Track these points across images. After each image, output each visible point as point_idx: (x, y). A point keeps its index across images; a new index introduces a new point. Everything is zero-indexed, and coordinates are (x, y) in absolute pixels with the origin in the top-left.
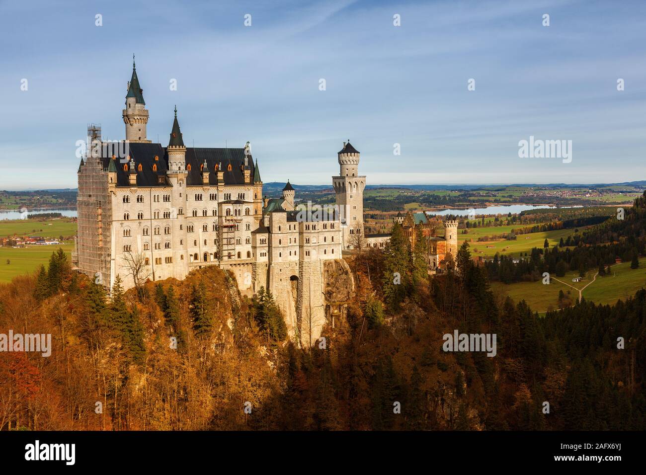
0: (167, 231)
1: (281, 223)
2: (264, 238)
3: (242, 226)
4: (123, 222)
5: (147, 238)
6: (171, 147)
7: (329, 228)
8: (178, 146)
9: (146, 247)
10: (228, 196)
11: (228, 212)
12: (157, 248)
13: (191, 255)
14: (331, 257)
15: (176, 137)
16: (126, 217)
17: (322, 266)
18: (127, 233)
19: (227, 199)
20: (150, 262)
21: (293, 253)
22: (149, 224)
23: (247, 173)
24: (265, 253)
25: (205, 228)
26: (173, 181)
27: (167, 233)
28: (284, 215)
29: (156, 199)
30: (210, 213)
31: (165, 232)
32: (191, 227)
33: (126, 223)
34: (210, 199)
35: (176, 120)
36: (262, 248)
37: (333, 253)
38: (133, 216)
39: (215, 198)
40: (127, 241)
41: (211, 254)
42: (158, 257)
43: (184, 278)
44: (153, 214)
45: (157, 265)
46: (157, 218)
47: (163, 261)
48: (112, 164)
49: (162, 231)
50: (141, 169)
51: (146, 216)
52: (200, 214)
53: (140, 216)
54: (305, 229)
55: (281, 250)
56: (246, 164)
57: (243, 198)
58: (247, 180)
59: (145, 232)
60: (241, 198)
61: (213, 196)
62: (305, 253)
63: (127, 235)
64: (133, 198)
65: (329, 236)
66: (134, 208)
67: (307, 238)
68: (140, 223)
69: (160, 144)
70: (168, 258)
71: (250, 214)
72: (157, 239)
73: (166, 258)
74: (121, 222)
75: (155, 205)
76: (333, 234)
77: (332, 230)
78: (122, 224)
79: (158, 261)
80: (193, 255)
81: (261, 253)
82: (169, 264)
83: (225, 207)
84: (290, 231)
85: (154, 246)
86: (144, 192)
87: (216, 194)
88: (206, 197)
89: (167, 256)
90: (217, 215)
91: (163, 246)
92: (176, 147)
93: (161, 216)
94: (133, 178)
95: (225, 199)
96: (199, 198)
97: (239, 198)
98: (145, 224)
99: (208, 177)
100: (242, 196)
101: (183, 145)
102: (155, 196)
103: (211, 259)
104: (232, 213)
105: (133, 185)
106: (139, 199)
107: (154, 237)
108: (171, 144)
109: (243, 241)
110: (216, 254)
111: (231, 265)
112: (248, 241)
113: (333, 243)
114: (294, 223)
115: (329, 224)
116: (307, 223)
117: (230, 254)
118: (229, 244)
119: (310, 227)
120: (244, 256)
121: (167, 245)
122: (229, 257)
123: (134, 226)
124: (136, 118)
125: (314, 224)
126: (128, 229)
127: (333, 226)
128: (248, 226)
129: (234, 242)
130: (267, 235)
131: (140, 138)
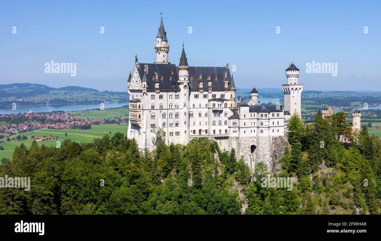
0: (177, 115)
1: (246, 112)
2: (235, 122)
3: (222, 114)
4: (151, 110)
5: (165, 120)
6: (180, 66)
7: (276, 116)
8: (184, 66)
9: (164, 124)
10: (214, 96)
11: (214, 105)
12: (171, 126)
14: (276, 134)
15: (184, 60)
16: (153, 107)
17: (271, 139)
19: (214, 97)
20: (166, 134)
21: (253, 131)
22: (165, 111)
23: (226, 82)
24: (236, 131)
25: (200, 115)
26: (181, 87)
27: (177, 117)
28: (248, 108)
29: (171, 97)
30: (203, 106)
31: (176, 117)
32: (192, 114)
33: (152, 111)
34: (204, 97)
35: (183, 50)
36: (234, 128)
37: (278, 131)
38: (157, 107)
39: (207, 97)
40: (153, 122)
41: (204, 131)
42: (171, 132)
43: (186, 145)
44: (169, 106)
45: (171, 136)
46: (171, 108)
47: (174, 134)
48: (145, 76)
49: (174, 116)
50: (163, 79)
51: (165, 107)
52: (197, 106)
53: (161, 107)
54: (260, 116)
55: (245, 129)
56: (226, 76)
57: (224, 97)
58: (226, 86)
59: (164, 117)
60: (222, 97)
62: (260, 131)
63: (153, 118)
64: (157, 96)
65: (276, 121)
66: (157, 102)
67: (262, 122)
68: (161, 111)
69: (175, 65)
70: (178, 132)
71: (227, 107)
72: (171, 121)
73: (176, 132)
74: (149, 110)
75: (170, 101)
76: (278, 120)
77: (278, 117)
78: (150, 112)
79: (171, 134)
80: (193, 131)
81: (233, 131)
82: (178, 136)
83: (212, 102)
84: (252, 118)
85: (169, 125)
86: (164, 94)
87: (207, 95)
88: (201, 95)
89: (177, 131)
90: (208, 107)
91: (174, 125)
92: (183, 66)
93: (173, 107)
94: (157, 86)
95: (212, 97)
96: (196, 97)
97: (221, 97)
98: (163, 111)
99: (202, 84)
100: (223, 96)
101: (187, 65)
102: (170, 95)
103: (203, 133)
104: (216, 106)
105: (157, 89)
106: (161, 97)
107: (169, 119)
108: (180, 65)
109: (223, 123)
110: (206, 130)
111: (215, 138)
112: (226, 123)
113: (278, 125)
114: (254, 113)
115: (276, 113)
116: (262, 113)
117: (214, 131)
118: (214, 124)
119: (264, 115)
120: (223, 132)
121: (177, 125)
122: (214, 132)
123: (157, 113)
124: (162, 49)
125: (266, 113)
126: (154, 114)
127: (278, 115)
128: (226, 114)
129: (217, 123)
130: (237, 120)
131: (164, 61)
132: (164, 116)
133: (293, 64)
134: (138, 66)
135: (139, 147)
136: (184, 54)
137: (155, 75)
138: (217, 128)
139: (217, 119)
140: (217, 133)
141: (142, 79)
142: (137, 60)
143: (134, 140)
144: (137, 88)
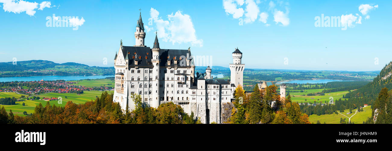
0: (150, 86)
1: (203, 84)
2: (194, 91)
3: (185, 85)
5: (142, 89)
8: (156, 48)
9: (140, 93)
10: (178, 72)
11: (178, 79)
12: (146, 93)
13: (161, 98)
14: (225, 101)
15: (157, 44)
16: (133, 79)
17: (221, 105)
18: (132, 86)
20: (142, 100)
21: (207, 99)
22: (142, 82)
24: (195, 98)
25: (168, 86)
26: (154, 64)
28: (204, 81)
29: (146, 72)
30: (170, 79)
32: (162, 85)
33: (132, 82)
34: (171, 72)
35: (156, 37)
36: (194, 96)
37: (226, 99)
38: (136, 79)
40: (133, 90)
41: (170, 98)
42: (146, 98)
43: (157, 108)
44: (144, 78)
45: (145, 101)
46: (146, 80)
47: (148, 100)
48: (128, 56)
49: (148, 86)
50: (140, 58)
51: (142, 79)
53: (139, 79)
54: (213, 87)
55: (202, 97)
61: (172, 72)
62: (213, 99)
64: (136, 71)
65: (225, 92)
66: (136, 75)
67: (214, 92)
68: (139, 82)
69: (150, 47)
70: (151, 98)
71: (189, 80)
75: (146, 75)
77: (226, 89)
78: (131, 82)
80: (162, 97)
81: (193, 98)
83: (177, 76)
84: (207, 89)
85: (144, 93)
86: (142, 70)
87: (173, 70)
88: (169, 71)
90: (174, 80)
91: (148, 93)
93: (148, 79)
94: (136, 63)
96: (166, 72)
98: (140, 82)
99: (170, 63)
100: (185, 72)
101: (159, 48)
102: (146, 70)
103: (170, 99)
104: (180, 79)
105: (136, 66)
106: (139, 72)
107: (145, 89)
108: (154, 48)
109: (185, 92)
110: (172, 97)
111: (179, 103)
112: (187, 92)
113: (227, 95)
114: (209, 85)
116: (215, 85)
119: (216, 87)
120: (185, 99)
121: (150, 93)
122: (178, 99)
123: (136, 84)
124: (140, 36)
125: (218, 85)
127: (226, 87)
128: (187, 86)
129: (180, 92)
130: (196, 90)
131: (141, 45)
132: (140, 86)
133: (237, 49)
134: (122, 48)
135: (122, 108)
136: (157, 40)
137: (134, 55)
138: (180, 96)
139: (180, 89)
140: (181, 99)
141: (125, 57)
142: (121, 44)
143: (119, 103)
144: (121, 65)
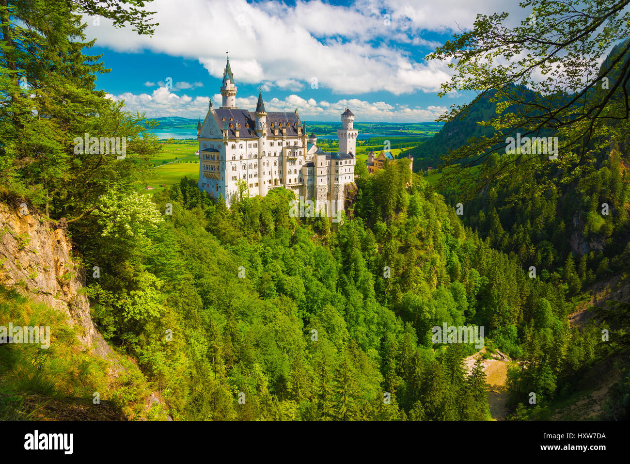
1: (323, 160)
2: (310, 170)
3: (297, 162)
5: (245, 172)
6: (258, 112)
7: (348, 164)
9: (244, 177)
10: (288, 143)
11: (290, 154)
12: (250, 177)
14: (348, 181)
16: (234, 158)
17: (345, 187)
18: (234, 168)
19: (288, 145)
20: (247, 186)
22: (246, 162)
23: (299, 129)
24: (311, 179)
25: (275, 164)
26: (260, 135)
27: (255, 167)
28: (324, 156)
29: (250, 146)
30: (278, 154)
32: (268, 163)
33: (233, 162)
34: (278, 145)
36: (309, 176)
37: (349, 178)
38: (238, 158)
39: (281, 145)
40: (234, 173)
41: (279, 180)
42: (251, 183)
44: (248, 156)
45: (250, 188)
46: (250, 158)
47: (254, 185)
48: (226, 124)
49: (253, 166)
50: (240, 127)
51: (245, 157)
52: (272, 155)
53: (241, 157)
54: (335, 164)
55: (322, 177)
56: (299, 123)
58: (300, 133)
60: (296, 145)
62: (334, 179)
63: (234, 170)
64: (237, 145)
65: (348, 168)
66: (238, 152)
67: (337, 170)
68: (241, 162)
71: (302, 155)
72: (250, 172)
73: (255, 183)
74: (231, 162)
75: (249, 150)
76: (350, 167)
79: (251, 185)
80: (269, 181)
81: (308, 180)
82: (257, 187)
83: (288, 151)
84: (327, 166)
85: (248, 176)
86: (243, 143)
87: (281, 143)
88: (276, 143)
90: (283, 155)
91: (253, 176)
92: (261, 112)
93: (252, 157)
95: (286, 145)
96: (272, 144)
98: (244, 162)
100: (296, 143)
102: (249, 144)
103: (278, 183)
104: (292, 154)
105: (238, 138)
106: (241, 146)
107: (249, 170)
109: (298, 171)
110: (281, 180)
112: (300, 171)
113: (350, 172)
115: (348, 161)
116: (337, 161)
117: (290, 180)
118: (290, 172)
119: (339, 163)
120: (298, 181)
121: (255, 175)
123: (238, 164)
124: (230, 92)
125: (341, 161)
126: (235, 166)
127: (350, 162)
128: (300, 163)
129: (292, 172)
130: (312, 168)
132: (244, 167)
134: (213, 112)
137: (232, 122)
139: (292, 168)
140: (293, 181)
142: (211, 105)
144: (212, 136)
